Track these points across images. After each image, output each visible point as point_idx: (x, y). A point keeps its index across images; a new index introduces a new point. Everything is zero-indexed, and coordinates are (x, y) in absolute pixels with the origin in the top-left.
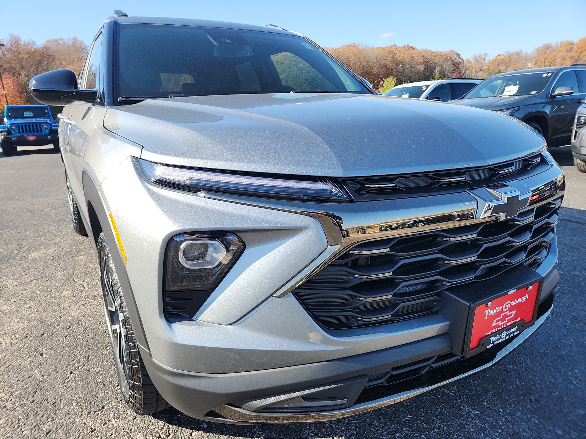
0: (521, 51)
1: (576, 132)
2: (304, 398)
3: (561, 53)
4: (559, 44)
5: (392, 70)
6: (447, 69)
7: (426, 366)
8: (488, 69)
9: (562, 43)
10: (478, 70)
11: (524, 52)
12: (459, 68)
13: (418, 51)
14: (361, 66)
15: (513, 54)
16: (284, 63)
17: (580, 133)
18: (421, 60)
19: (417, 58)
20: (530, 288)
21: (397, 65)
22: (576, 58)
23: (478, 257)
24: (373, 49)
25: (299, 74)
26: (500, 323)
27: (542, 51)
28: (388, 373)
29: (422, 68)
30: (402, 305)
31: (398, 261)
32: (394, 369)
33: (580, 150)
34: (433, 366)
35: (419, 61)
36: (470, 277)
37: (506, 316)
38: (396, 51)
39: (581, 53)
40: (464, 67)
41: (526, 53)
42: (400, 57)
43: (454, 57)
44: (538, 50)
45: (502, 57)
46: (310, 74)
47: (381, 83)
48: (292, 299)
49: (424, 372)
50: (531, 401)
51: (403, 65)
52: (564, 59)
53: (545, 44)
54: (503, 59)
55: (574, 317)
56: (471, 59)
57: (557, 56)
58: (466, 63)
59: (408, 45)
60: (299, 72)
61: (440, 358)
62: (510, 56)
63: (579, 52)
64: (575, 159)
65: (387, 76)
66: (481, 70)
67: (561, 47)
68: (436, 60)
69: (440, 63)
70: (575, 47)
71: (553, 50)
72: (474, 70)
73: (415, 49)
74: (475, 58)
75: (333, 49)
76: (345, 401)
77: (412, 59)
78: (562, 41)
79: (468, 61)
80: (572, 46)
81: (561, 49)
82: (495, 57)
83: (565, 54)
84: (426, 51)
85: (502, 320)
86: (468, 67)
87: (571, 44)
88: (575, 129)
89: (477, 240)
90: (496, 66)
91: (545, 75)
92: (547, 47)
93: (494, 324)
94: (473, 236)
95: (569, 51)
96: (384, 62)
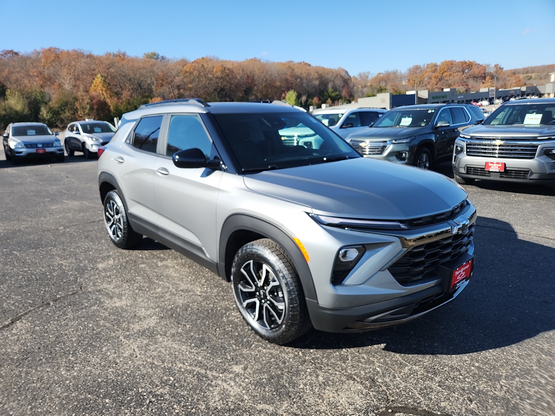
0: (397, 70)
1: (455, 157)
2: (391, 314)
3: (428, 73)
4: (426, 66)
5: (292, 84)
6: (339, 84)
7: (431, 300)
8: (371, 86)
9: (428, 65)
10: (364, 86)
11: (399, 71)
12: (348, 84)
13: (313, 67)
14: (265, 79)
15: (391, 73)
16: (192, 73)
17: (458, 158)
18: (316, 76)
19: (312, 74)
20: (470, 262)
21: (296, 80)
22: (440, 77)
23: (452, 250)
24: (273, 63)
25: (209, 84)
26: (460, 278)
27: (413, 71)
28: (419, 302)
29: (317, 83)
30: (426, 272)
31: (426, 254)
32: (423, 300)
33: (459, 170)
34: (435, 299)
35: (315, 77)
36: (449, 259)
37: (462, 275)
38: (294, 67)
39: (443, 73)
40: (352, 83)
41: (400, 73)
42: (298, 72)
43: (343, 74)
44: (410, 70)
45: (382, 75)
46: (218, 83)
47: (283, 95)
48: (387, 272)
49: (431, 302)
50: (465, 320)
51: (301, 80)
52: (430, 78)
53: (415, 66)
54: (383, 77)
55: (476, 280)
56: (357, 77)
57: (425, 76)
58: (353, 80)
59: (304, 62)
60: (208, 82)
61: (438, 295)
62: (388, 74)
63: (441, 73)
64: (455, 175)
65: (288, 89)
66: (365, 86)
67: (427, 68)
68: (329, 76)
69: (332, 79)
70: (438, 69)
71: (422, 71)
72: (360, 86)
73: (310, 65)
74: (360, 75)
75: (237, 62)
76: (406, 314)
77: (309, 74)
78: (428, 63)
79: (354, 77)
80: (436, 68)
81: (428, 70)
82: (376, 75)
83: (431, 74)
84: (319, 67)
85: (460, 276)
86: (355, 83)
87: (436, 65)
88: (454, 154)
89: (452, 242)
90: (378, 83)
91: (430, 111)
92: (417, 68)
93: (458, 278)
94: (450, 241)
95: (434, 71)
96: (285, 76)
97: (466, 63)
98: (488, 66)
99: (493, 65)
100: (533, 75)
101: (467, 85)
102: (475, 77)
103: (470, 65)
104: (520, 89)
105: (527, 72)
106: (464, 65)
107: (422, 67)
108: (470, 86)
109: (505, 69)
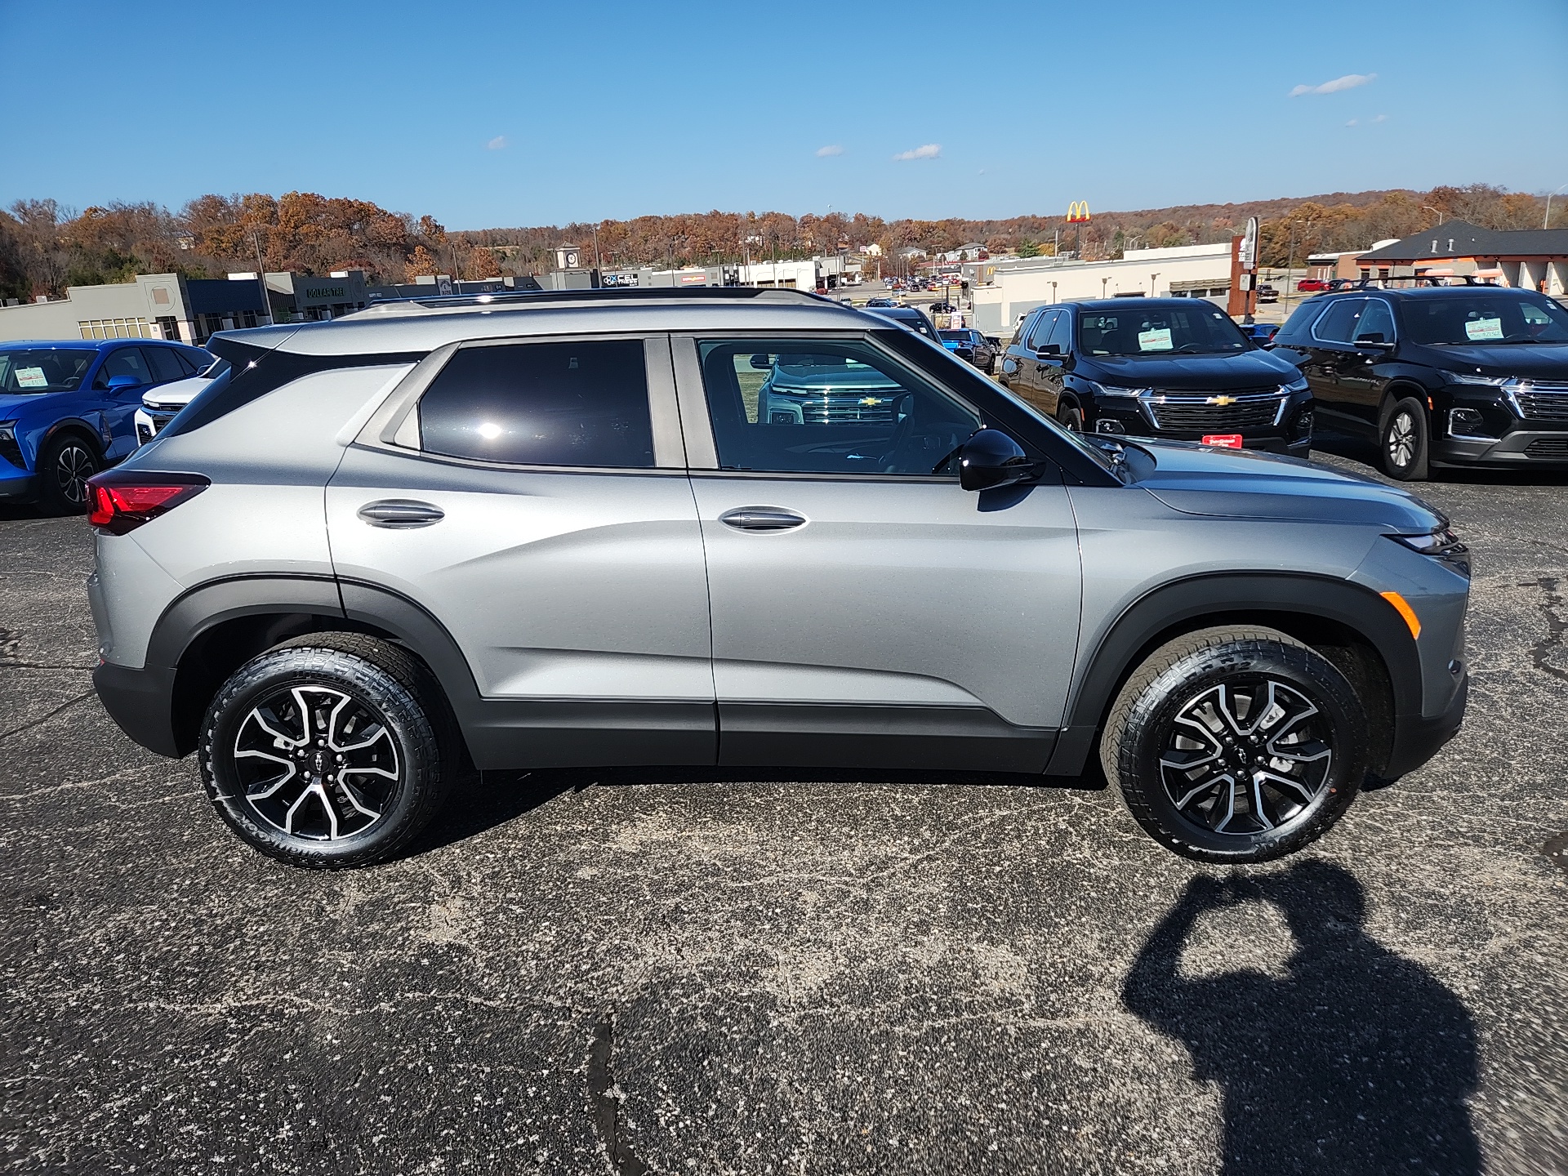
0: (151, 205)
41: (165, 212)
44: (193, 207)
45: (104, 215)
53: (207, 197)
78: (247, 194)
81: (250, 212)
82: (80, 214)
83: (262, 225)
90: (98, 239)
92: (215, 203)
95: (271, 218)
97: (350, 204)
98: (408, 218)
99: (417, 218)
100: (508, 250)
101: (371, 265)
102: (383, 246)
103: (362, 213)
104: (503, 282)
105: (494, 242)
106: (350, 211)
107: (230, 202)
108: (378, 268)
109: (447, 230)
